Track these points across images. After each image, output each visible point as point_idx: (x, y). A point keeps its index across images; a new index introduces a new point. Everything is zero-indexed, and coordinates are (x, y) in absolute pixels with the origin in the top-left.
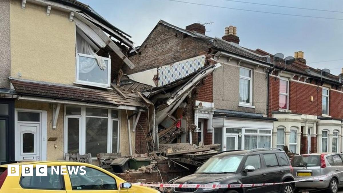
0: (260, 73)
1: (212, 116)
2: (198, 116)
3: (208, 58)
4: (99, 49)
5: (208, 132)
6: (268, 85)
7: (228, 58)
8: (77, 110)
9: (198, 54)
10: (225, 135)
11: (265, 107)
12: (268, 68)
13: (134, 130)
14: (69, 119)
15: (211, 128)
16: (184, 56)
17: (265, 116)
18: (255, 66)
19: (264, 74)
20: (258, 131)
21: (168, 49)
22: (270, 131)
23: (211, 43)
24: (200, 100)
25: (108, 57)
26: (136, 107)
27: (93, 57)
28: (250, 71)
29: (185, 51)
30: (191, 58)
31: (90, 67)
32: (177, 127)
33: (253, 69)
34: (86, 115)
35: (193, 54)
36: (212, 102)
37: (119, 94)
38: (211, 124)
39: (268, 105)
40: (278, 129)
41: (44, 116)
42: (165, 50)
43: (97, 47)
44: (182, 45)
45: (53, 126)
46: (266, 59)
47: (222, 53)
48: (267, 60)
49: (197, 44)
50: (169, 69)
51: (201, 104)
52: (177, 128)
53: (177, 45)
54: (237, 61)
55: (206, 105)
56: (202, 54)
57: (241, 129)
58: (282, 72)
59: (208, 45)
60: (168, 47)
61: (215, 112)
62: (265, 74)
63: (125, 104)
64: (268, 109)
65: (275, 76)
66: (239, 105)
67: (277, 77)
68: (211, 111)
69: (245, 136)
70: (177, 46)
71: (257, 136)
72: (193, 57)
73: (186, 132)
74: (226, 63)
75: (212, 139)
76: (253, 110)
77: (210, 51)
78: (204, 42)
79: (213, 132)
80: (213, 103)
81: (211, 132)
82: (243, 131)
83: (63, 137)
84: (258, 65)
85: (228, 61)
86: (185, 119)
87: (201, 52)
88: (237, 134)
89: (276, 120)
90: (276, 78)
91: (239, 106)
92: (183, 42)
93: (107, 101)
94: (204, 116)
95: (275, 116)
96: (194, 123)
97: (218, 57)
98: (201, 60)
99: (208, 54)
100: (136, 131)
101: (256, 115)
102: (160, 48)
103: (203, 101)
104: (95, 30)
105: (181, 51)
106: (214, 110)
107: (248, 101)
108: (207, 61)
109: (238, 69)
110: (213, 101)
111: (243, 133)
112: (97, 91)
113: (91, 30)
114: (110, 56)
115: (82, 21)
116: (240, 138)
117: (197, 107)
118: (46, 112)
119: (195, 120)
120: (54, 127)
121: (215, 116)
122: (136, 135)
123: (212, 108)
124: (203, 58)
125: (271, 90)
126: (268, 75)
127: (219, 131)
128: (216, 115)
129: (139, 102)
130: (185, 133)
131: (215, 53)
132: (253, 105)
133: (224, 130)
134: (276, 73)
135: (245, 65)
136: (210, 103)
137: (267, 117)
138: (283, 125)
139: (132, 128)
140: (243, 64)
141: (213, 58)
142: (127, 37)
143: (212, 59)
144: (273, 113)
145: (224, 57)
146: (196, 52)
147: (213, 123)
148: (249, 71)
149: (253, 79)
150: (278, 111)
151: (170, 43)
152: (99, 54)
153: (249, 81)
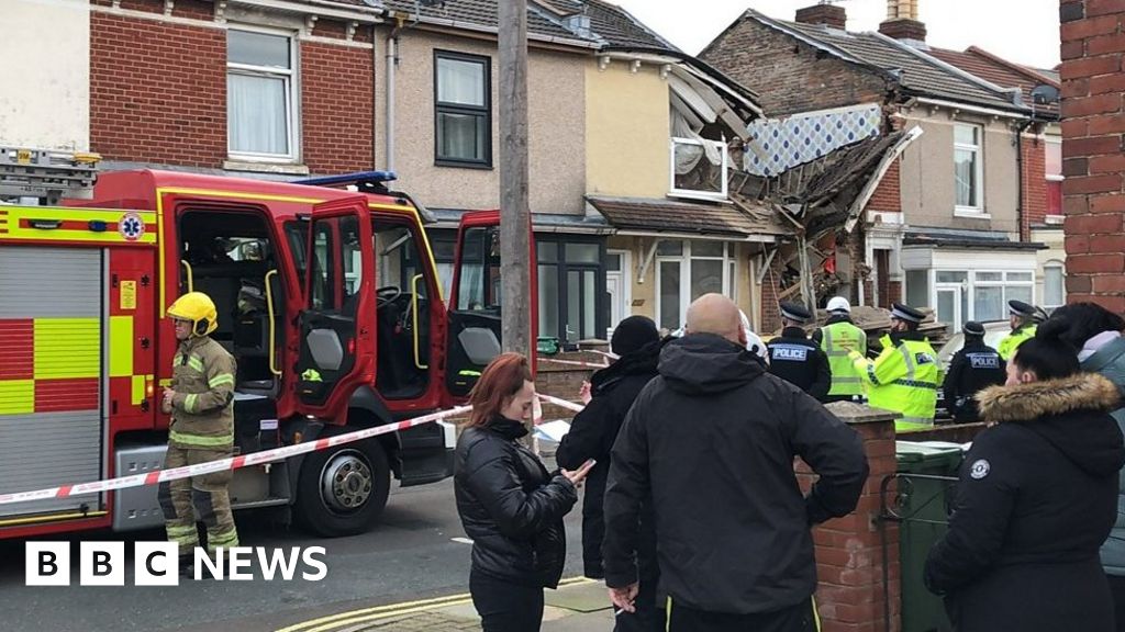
0: (998, 133)
1: (899, 243)
2: (872, 244)
3: (889, 113)
4: (703, 125)
5: (892, 279)
6: (1019, 160)
7: (929, 108)
8: (677, 247)
9: (859, 99)
10: (935, 287)
11: (1015, 216)
12: (1018, 120)
13: (760, 282)
14: (662, 263)
15: (900, 271)
16: (818, 100)
17: (1014, 238)
18: (988, 117)
19: (1009, 135)
20: (1004, 276)
21: (772, 79)
22: (1030, 274)
23: (895, 79)
24: (876, 209)
25: (720, 140)
26: (776, 235)
27: (697, 143)
28: (975, 129)
29: (821, 90)
30: (839, 106)
31: (690, 162)
32: (826, 271)
33: (983, 125)
34: (692, 255)
35: (843, 97)
36: (900, 211)
37: (741, 210)
38: (899, 262)
39: (1020, 210)
40: (1045, 268)
41: (627, 260)
42: (762, 82)
43: (698, 120)
44: (812, 75)
45: (639, 277)
46: (1013, 97)
47: (920, 99)
48: (1016, 99)
49: (856, 77)
50: (776, 127)
51: (878, 218)
52: (827, 275)
53: (801, 73)
54: (949, 111)
55: (889, 218)
56: (870, 101)
57: (966, 273)
58: (1052, 125)
59: (886, 82)
60: (772, 75)
61: (906, 234)
62: (1011, 133)
63: (760, 231)
64: (1020, 220)
65: (1033, 136)
66: (956, 215)
67: (1040, 137)
68: (899, 233)
69: (977, 288)
70: (799, 76)
71: (1001, 288)
72: (844, 105)
73: (849, 281)
74: (924, 120)
75: (900, 295)
76: (986, 225)
77: (890, 97)
78: (874, 74)
79: (902, 279)
80: (902, 215)
81: (898, 279)
82: (971, 275)
83: (654, 299)
84: (994, 115)
85: (929, 114)
86: (847, 252)
87: (867, 97)
88: (959, 285)
89: (1042, 247)
90: (1036, 142)
91: (954, 217)
92: (816, 68)
93: (731, 229)
94: (883, 244)
95: (1038, 237)
96: (864, 261)
97: (908, 109)
98: (867, 115)
99: (886, 103)
100: (763, 283)
101: (993, 235)
102: (746, 76)
103: (882, 210)
104: (700, 90)
105: (810, 87)
106: (907, 229)
107: (972, 203)
108: (887, 119)
109: (952, 128)
110: (902, 209)
111: (972, 282)
112: (706, 207)
113: (690, 90)
114: (724, 138)
115: (676, 75)
116: (964, 294)
117: (872, 225)
118: (630, 252)
119: (867, 253)
120: (641, 280)
121: (905, 242)
122: (763, 291)
123: (902, 226)
124: (873, 110)
125: (1026, 172)
126: (1018, 136)
127: (918, 277)
128: (911, 241)
129: (779, 225)
130: (847, 284)
131: (904, 101)
132: (985, 212)
133: (932, 275)
134: (1036, 129)
135: (965, 118)
136: (895, 214)
137: (1018, 240)
138: (1055, 257)
139: (756, 275)
140: (963, 116)
141: (900, 112)
142: (753, 97)
143: (897, 115)
144: (1031, 228)
145: (922, 106)
146: (852, 95)
147: (901, 259)
148: (972, 130)
149: (984, 148)
150: (1043, 222)
151: (777, 66)
152: (704, 134)
153: (974, 154)
